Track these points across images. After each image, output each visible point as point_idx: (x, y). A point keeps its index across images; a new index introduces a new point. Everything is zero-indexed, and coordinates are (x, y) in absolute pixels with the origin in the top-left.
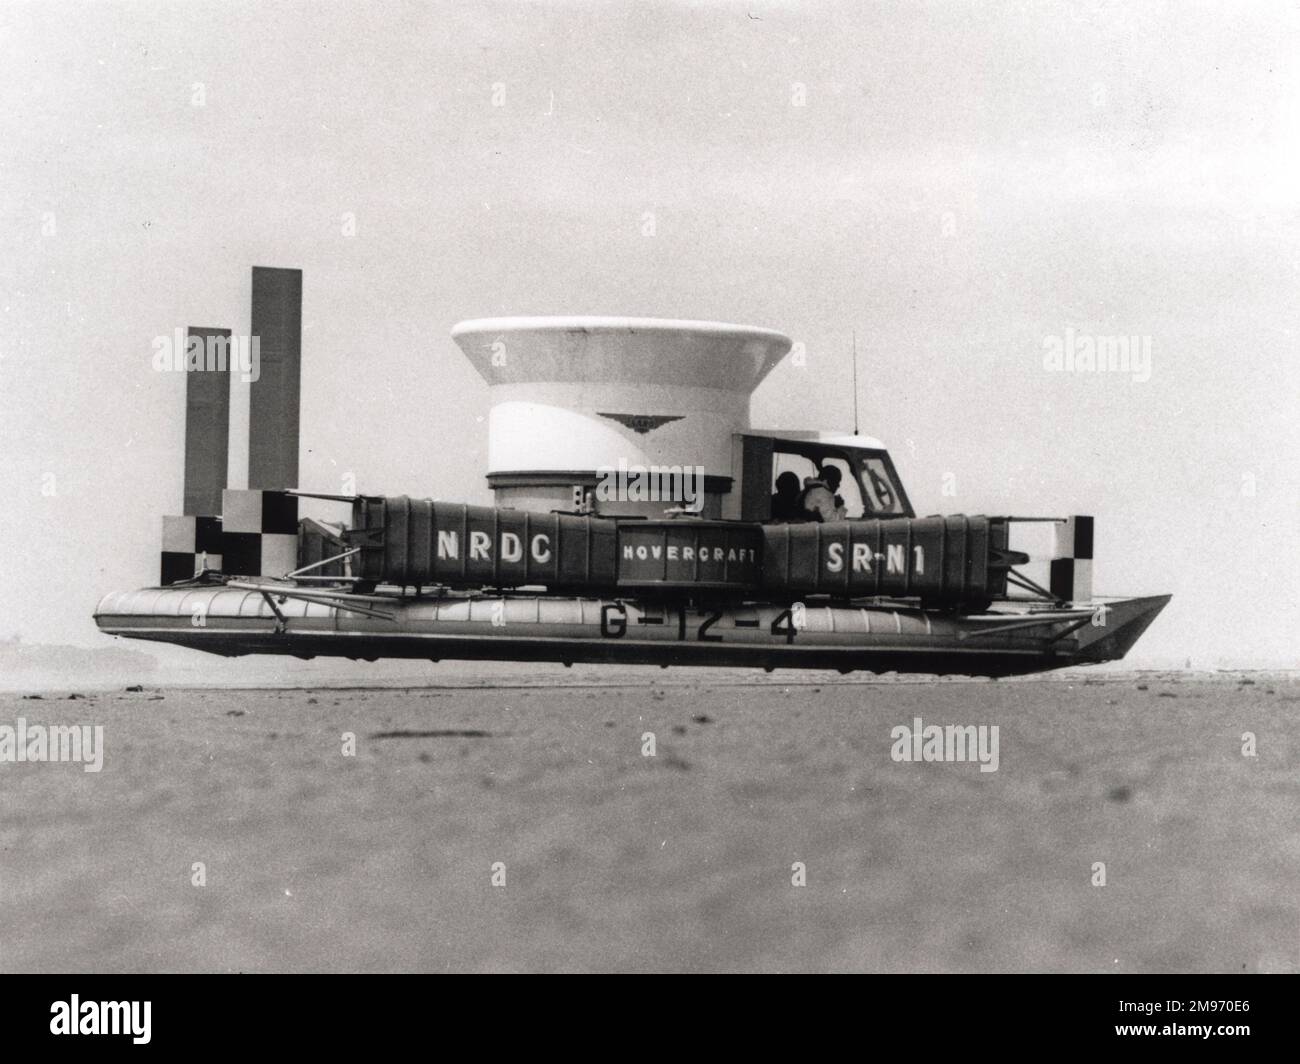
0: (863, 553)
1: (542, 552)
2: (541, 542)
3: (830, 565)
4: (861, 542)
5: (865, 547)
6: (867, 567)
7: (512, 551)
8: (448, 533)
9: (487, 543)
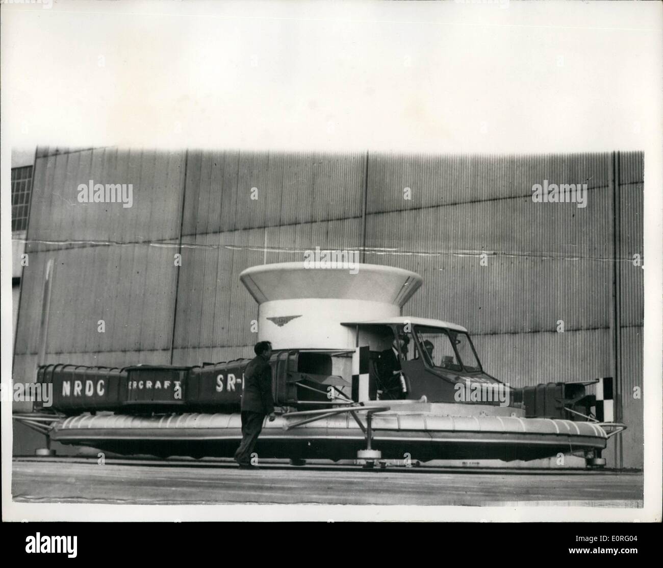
0: (232, 379)
1: (101, 390)
2: (101, 384)
3: (218, 388)
4: (231, 373)
5: (233, 375)
6: (233, 387)
7: (89, 390)
8: (67, 382)
9: (81, 387)
